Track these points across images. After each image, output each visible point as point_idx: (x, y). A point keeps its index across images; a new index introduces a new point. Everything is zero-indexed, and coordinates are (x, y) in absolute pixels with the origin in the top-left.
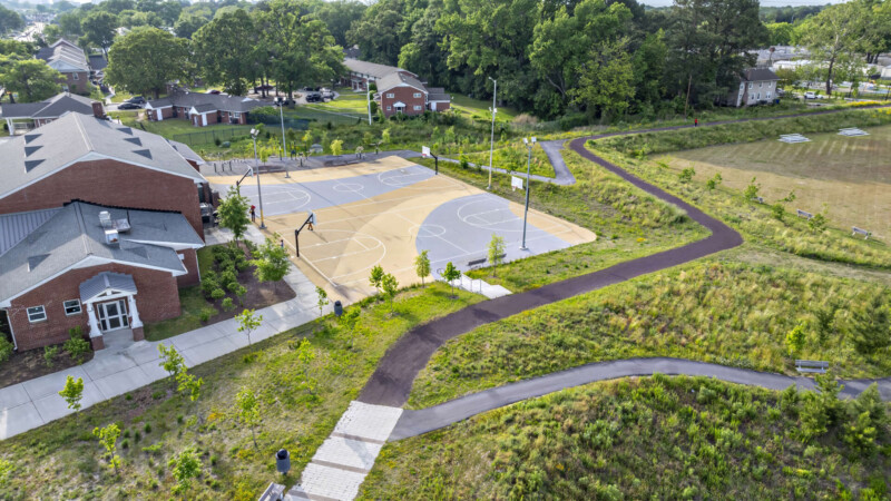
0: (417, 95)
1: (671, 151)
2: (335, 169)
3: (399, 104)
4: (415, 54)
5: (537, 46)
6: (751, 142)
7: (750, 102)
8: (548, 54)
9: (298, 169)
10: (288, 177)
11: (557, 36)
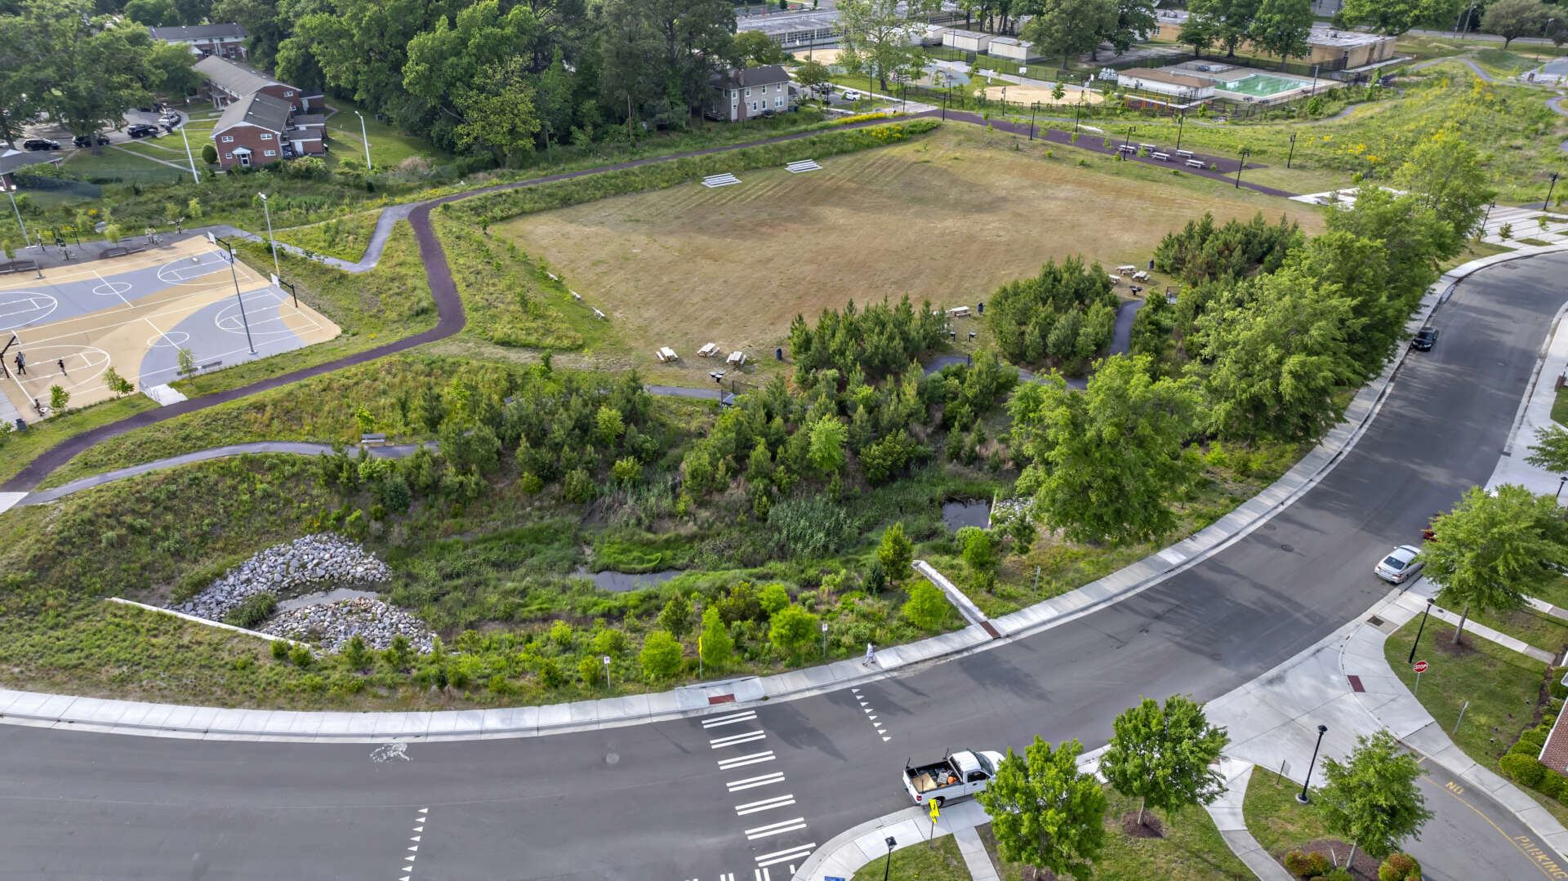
0: (265, 137)
1: (549, 209)
2: (110, 261)
3: (240, 151)
4: (297, 57)
5: (412, 70)
6: (663, 188)
7: (751, 112)
8: (425, 79)
9: (61, 264)
10: (41, 277)
11: (435, 59)
